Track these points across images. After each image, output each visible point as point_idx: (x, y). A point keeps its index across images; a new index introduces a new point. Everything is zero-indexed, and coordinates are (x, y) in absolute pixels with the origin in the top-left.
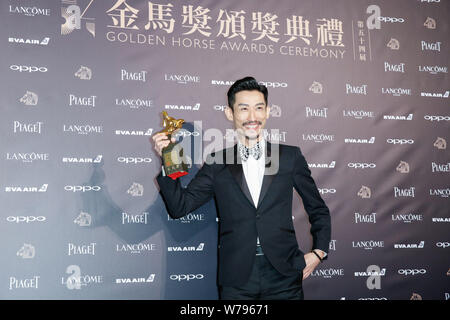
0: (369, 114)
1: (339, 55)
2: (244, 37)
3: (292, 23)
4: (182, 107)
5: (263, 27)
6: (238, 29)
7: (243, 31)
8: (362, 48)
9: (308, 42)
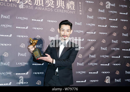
0: (82, 32)
1: (73, 13)
2: (43, 6)
3: (58, 2)
4: (22, 28)
5: (49, 3)
6: (41, 3)
7: (42, 3)
8: (80, 11)
9: (63, 8)
